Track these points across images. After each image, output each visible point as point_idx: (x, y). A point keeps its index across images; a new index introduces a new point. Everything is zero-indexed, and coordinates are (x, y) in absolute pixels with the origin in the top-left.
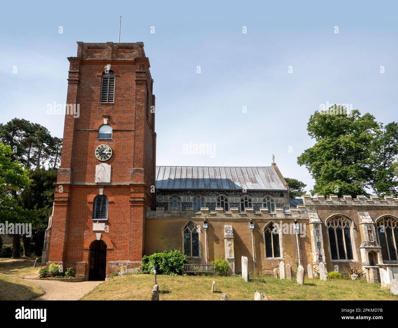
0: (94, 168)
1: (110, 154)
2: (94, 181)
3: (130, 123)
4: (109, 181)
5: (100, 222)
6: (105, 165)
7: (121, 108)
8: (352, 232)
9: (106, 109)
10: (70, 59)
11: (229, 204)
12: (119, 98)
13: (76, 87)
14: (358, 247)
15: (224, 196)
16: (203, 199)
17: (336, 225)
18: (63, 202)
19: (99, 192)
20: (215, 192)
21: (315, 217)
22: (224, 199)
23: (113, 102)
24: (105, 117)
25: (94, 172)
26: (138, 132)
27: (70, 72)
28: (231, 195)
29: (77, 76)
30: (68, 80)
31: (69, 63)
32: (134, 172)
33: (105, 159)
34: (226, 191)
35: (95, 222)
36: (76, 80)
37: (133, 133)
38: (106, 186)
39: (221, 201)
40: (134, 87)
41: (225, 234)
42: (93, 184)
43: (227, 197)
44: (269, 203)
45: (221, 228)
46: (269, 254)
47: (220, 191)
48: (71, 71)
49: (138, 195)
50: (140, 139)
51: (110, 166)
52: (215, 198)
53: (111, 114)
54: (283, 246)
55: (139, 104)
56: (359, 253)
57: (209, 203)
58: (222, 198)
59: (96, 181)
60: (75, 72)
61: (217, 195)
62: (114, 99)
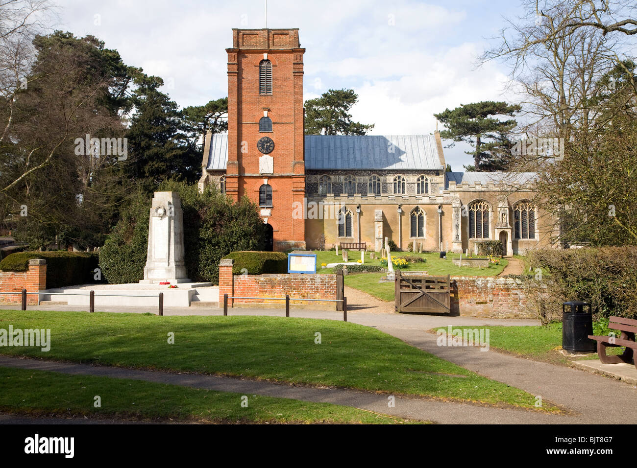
0: (258, 159)
1: (271, 147)
2: (258, 172)
3: (289, 116)
4: (272, 172)
5: (267, 208)
6: (267, 156)
7: (279, 100)
8: (490, 214)
9: (265, 101)
10: (228, 51)
11: (381, 184)
12: (277, 90)
13: (236, 79)
14: (494, 228)
15: (377, 175)
16: (354, 180)
17: (477, 208)
18: (235, 191)
19: (263, 182)
20: (368, 172)
21: (457, 202)
22: (377, 179)
23: (272, 94)
24: (265, 109)
25: (257, 163)
26: (297, 125)
27: (228, 64)
28: (384, 174)
29: (236, 67)
30: (228, 73)
31: (227, 54)
32: (295, 164)
33: (267, 151)
34: (379, 171)
35: (264, 208)
36: (235, 73)
37: (292, 126)
38: (270, 178)
39: (373, 180)
40: (292, 78)
41: (376, 217)
42: (258, 175)
43: (379, 177)
44: (423, 183)
45: (372, 211)
46: (413, 234)
47: (372, 171)
48: (230, 63)
49: (300, 185)
50: (300, 132)
51: (272, 158)
52: (367, 178)
53: (270, 107)
54: (427, 227)
55: (297, 98)
56: (493, 234)
57: (361, 183)
58: (374, 179)
59: (261, 173)
60: (234, 64)
61: (370, 175)
62: (272, 90)
